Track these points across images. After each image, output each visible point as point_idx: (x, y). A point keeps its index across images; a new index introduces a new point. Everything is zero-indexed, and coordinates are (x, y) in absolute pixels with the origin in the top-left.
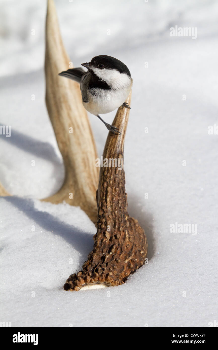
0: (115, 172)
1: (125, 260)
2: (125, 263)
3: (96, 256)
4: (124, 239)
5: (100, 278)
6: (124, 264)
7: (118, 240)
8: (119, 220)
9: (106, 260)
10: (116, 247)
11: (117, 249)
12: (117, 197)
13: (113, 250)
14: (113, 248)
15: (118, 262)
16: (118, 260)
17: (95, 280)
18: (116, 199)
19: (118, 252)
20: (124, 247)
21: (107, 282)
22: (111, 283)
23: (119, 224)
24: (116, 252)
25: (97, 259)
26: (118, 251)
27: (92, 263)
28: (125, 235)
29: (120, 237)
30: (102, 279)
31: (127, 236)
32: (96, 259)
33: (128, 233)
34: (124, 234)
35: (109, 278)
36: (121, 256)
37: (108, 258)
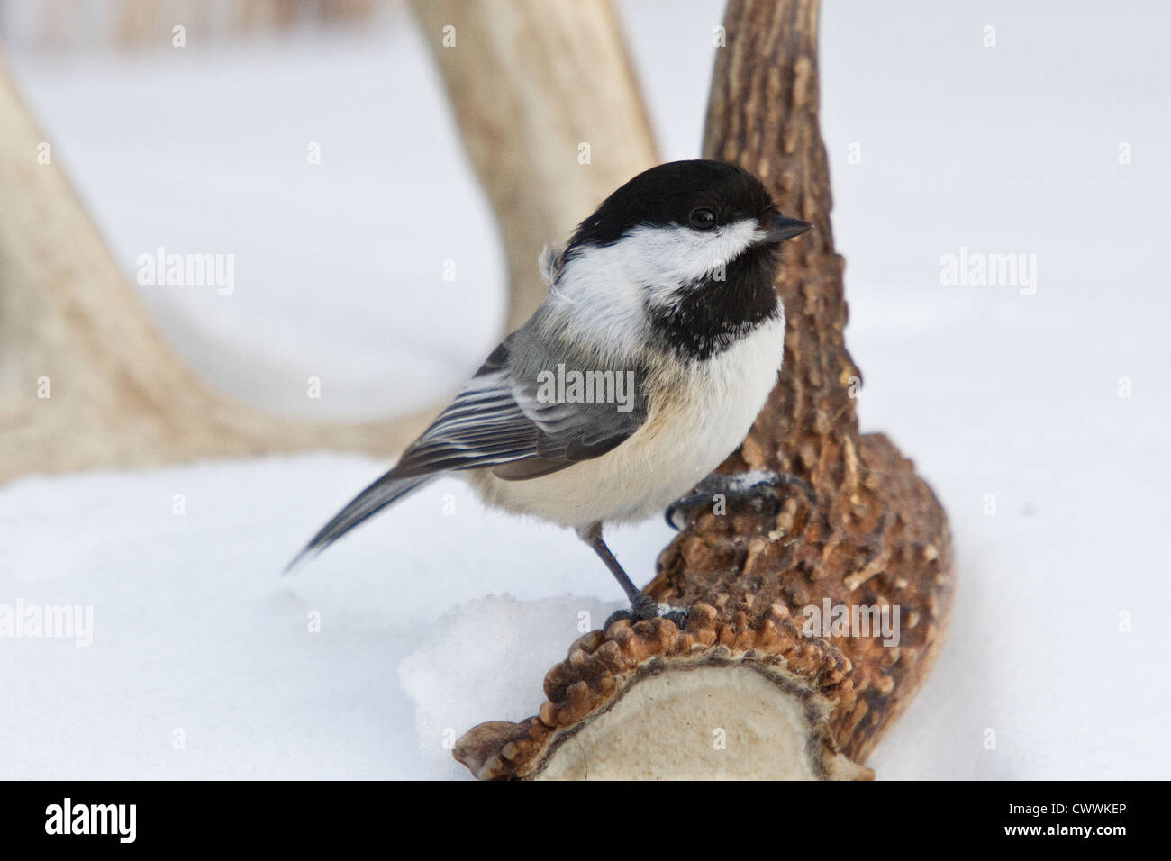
0: (781, 146)
1: (848, 573)
2: (849, 590)
3: (698, 551)
4: (839, 476)
5: (728, 628)
6: (845, 593)
7: (809, 477)
8: (807, 382)
9: (750, 563)
10: (801, 507)
11: (802, 519)
12: (793, 269)
13: (786, 520)
14: (787, 510)
15: (812, 578)
16: (811, 570)
17: (703, 639)
18: (789, 277)
19: (812, 533)
20: (839, 516)
21: (761, 654)
22: (781, 656)
23: (809, 401)
24: (797, 529)
25: (703, 564)
26: (809, 526)
27: (682, 585)
28: (842, 458)
29: (816, 465)
30: (738, 631)
31: (852, 462)
32: (698, 563)
33: (858, 453)
34: (835, 451)
35: (772, 630)
36: (827, 551)
37: (761, 557)
